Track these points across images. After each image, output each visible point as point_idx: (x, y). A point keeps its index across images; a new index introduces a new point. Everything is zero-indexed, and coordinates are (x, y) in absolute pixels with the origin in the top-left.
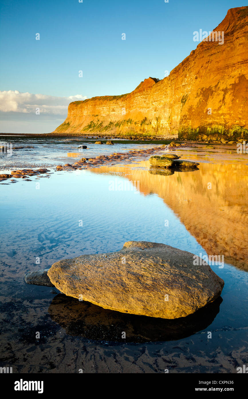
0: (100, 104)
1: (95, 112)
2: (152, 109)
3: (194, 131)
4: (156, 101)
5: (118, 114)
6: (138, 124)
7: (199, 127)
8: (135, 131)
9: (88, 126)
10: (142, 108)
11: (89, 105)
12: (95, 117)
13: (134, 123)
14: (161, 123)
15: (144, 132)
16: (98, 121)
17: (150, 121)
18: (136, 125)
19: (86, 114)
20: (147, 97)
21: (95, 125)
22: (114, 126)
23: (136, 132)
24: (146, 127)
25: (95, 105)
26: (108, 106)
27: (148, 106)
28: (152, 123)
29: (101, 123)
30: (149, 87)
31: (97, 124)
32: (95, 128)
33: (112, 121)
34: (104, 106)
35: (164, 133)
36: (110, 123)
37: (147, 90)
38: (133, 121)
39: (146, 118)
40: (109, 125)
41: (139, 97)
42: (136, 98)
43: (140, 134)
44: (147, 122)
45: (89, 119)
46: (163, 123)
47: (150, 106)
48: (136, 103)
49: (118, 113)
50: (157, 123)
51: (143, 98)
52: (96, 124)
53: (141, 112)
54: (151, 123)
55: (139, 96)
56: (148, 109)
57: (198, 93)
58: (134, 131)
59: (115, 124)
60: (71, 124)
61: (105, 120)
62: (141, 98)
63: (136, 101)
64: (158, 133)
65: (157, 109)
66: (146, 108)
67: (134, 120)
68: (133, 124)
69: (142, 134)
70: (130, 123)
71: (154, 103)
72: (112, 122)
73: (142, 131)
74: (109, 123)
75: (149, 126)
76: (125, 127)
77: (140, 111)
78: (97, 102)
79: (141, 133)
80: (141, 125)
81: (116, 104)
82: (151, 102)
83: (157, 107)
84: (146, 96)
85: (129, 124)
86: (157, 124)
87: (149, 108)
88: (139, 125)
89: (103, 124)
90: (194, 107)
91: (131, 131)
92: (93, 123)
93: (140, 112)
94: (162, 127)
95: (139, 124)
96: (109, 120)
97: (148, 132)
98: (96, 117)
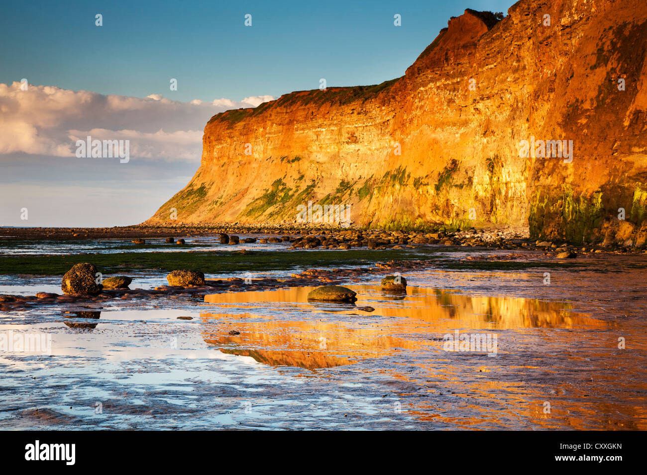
0: (306, 118)
1: (289, 147)
2: (478, 129)
3: (583, 206)
4: (488, 98)
5: (369, 152)
6: (428, 184)
7: (602, 187)
8: (417, 214)
9: (265, 196)
10: (442, 125)
11: (269, 123)
12: (289, 165)
13: (411, 181)
14: (504, 181)
15: (449, 217)
16: (302, 177)
17: (470, 174)
18: (420, 190)
19: (262, 156)
20: (458, 83)
21: (290, 193)
22: (353, 195)
23: (419, 216)
24: (454, 196)
25: (291, 122)
26: (336, 125)
27: (463, 117)
28: (475, 180)
29: (309, 187)
30: (465, 47)
31: (297, 191)
32: (286, 204)
33: (350, 179)
34: (320, 126)
35: (514, 217)
36: (343, 183)
37: (457, 56)
38: (409, 176)
39: (454, 162)
40: (338, 191)
41: (432, 85)
42: (422, 89)
43: (436, 224)
44: (458, 178)
45: (269, 171)
46: (508, 180)
47: (471, 117)
48: (422, 107)
49: (370, 149)
50: (491, 178)
51: (446, 86)
52: (294, 189)
53: (436, 142)
54: (470, 180)
55: (431, 81)
56: (463, 130)
57: (601, 50)
58: (412, 213)
59: (356, 187)
60: (210, 193)
61: (323, 174)
62: (438, 88)
63: (421, 100)
64: (493, 219)
65: (493, 128)
66: (454, 124)
67: (415, 171)
68: (408, 189)
69: (442, 224)
70: (401, 184)
71: (480, 106)
72: (348, 183)
73: (440, 212)
74: (337, 185)
75: (464, 192)
76: (386, 197)
77: (433, 135)
78: (297, 109)
79: (437, 219)
80: (437, 188)
81: (362, 116)
82: (471, 101)
83: (492, 118)
84: (455, 81)
85: (397, 186)
86: (491, 184)
87: (465, 123)
88: (431, 190)
89: (315, 189)
90: (587, 106)
91: (403, 212)
92: (281, 187)
93: (434, 139)
94: (506, 197)
95: (429, 187)
96: (339, 175)
97: (461, 217)
98: (294, 164)
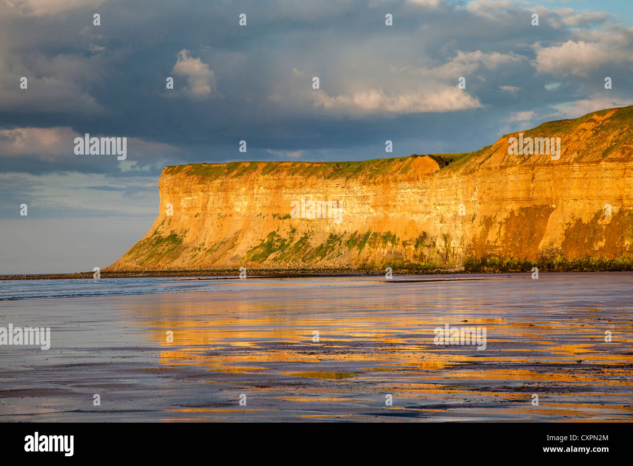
0: (294, 186)
1: (279, 207)
2: (436, 217)
4: (442, 205)
6: (410, 244)
8: (405, 260)
9: (263, 245)
10: (416, 213)
11: (256, 186)
12: (281, 221)
13: (400, 242)
14: (452, 246)
15: (423, 261)
16: (294, 231)
17: (434, 240)
18: (407, 247)
20: (424, 192)
21: (286, 243)
22: (343, 245)
23: (406, 261)
24: (426, 251)
25: (279, 187)
26: (322, 193)
27: (428, 210)
28: (437, 244)
29: (303, 238)
30: (428, 175)
31: (292, 241)
32: (285, 251)
33: (337, 233)
34: (308, 193)
35: (457, 262)
37: (424, 179)
38: (399, 239)
39: (424, 233)
40: (329, 241)
41: (409, 190)
42: (403, 191)
43: (416, 265)
44: (427, 242)
45: (262, 225)
46: (454, 246)
47: (432, 210)
48: (403, 201)
50: (445, 244)
51: (418, 193)
53: (413, 221)
54: (434, 243)
55: (408, 188)
56: (428, 216)
58: (402, 259)
59: (344, 240)
60: (187, 240)
62: (413, 192)
63: (402, 197)
64: (447, 263)
65: (445, 220)
66: (423, 213)
67: (401, 236)
68: (398, 246)
69: (419, 265)
70: (393, 243)
71: (438, 207)
73: (418, 259)
74: (327, 237)
75: (432, 250)
76: (378, 248)
77: (411, 218)
79: (416, 262)
80: (416, 247)
81: (345, 190)
82: (432, 203)
83: (444, 215)
84: (423, 191)
85: (389, 244)
86: (446, 246)
87: (429, 213)
88: (413, 248)
89: (309, 240)
91: (396, 259)
92: (276, 238)
93: (412, 220)
94: (453, 253)
95: (411, 246)
96: (328, 230)
97: (430, 262)
98: (285, 221)
